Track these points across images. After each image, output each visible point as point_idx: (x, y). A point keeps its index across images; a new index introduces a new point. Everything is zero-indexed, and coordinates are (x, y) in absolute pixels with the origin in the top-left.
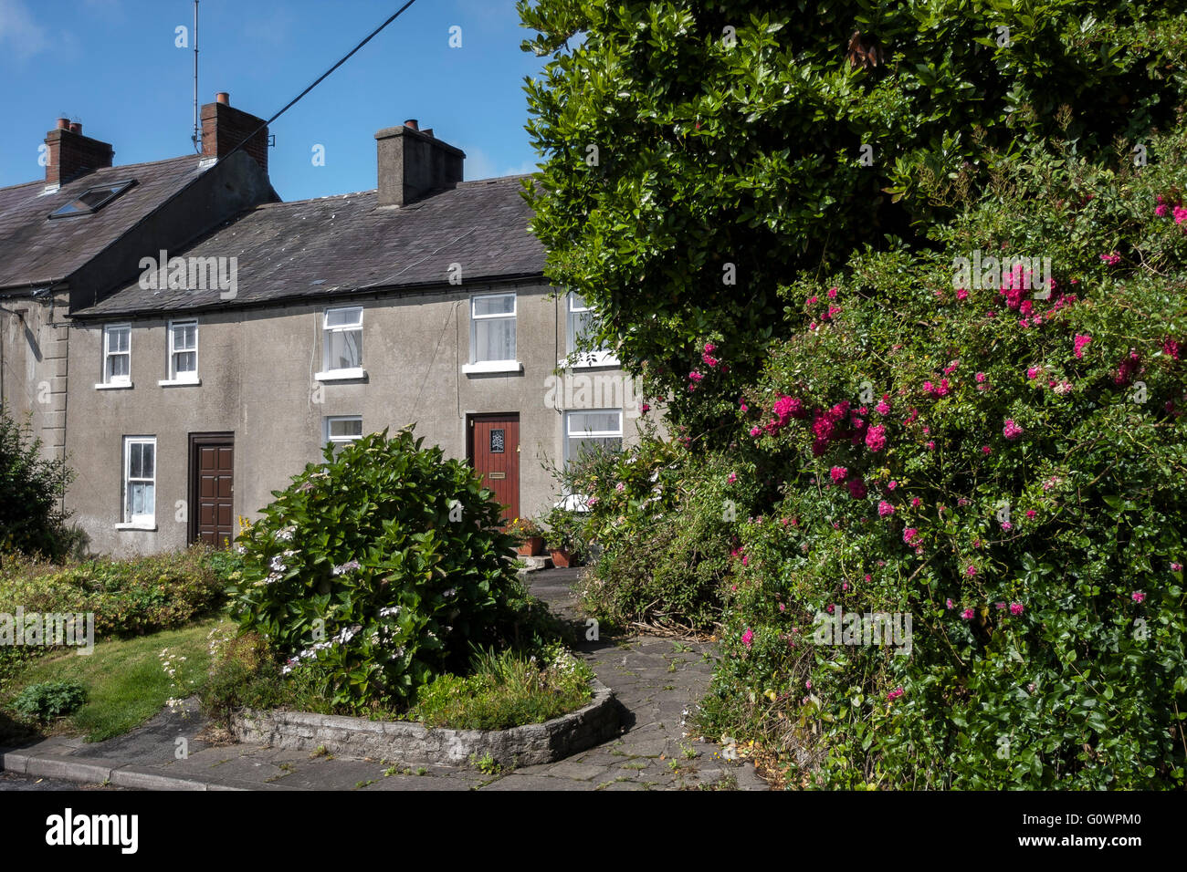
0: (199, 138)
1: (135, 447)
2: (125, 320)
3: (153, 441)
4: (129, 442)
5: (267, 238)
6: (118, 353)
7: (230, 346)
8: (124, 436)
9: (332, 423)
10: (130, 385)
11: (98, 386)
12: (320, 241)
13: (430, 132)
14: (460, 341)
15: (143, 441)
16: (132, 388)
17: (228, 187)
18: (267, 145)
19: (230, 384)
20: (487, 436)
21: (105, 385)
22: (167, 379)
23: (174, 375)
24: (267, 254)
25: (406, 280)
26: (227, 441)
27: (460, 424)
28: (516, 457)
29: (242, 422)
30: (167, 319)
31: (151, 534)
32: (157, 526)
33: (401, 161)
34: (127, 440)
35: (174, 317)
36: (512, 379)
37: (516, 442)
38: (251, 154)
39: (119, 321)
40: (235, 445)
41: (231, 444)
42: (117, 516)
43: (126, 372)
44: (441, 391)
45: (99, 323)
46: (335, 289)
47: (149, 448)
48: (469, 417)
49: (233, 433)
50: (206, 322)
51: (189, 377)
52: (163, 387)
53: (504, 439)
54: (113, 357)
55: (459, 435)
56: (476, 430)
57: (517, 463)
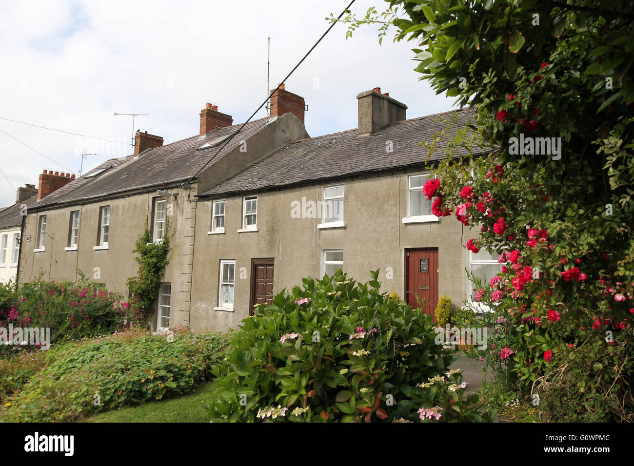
0: (269, 107)
1: (226, 266)
2: (223, 198)
3: (234, 262)
4: (223, 262)
5: (300, 154)
6: (219, 215)
7: (273, 210)
8: (220, 260)
9: (327, 253)
10: (224, 232)
11: (209, 233)
12: (326, 153)
13: (387, 94)
14: (401, 204)
15: (230, 262)
16: (224, 234)
17: (284, 131)
18: (304, 110)
19: (273, 231)
20: (417, 263)
21: (213, 232)
22: (242, 229)
23: (246, 226)
24: (298, 162)
25: (370, 168)
26: (271, 263)
27: (401, 254)
28: (436, 275)
29: (278, 252)
30: (243, 196)
31: (231, 314)
32: (234, 310)
33: (371, 109)
34: (222, 261)
35: (246, 195)
36: (433, 225)
37: (436, 266)
38: (296, 115)
39: (220, 198)
40: (275, 266)
41: (273, 265)
42: (215, 303)
43: (223, 226)
44: (389, 234)
45: (210, 199)
46: (328, 176)
47: (232, 266)
48: (407, 250)
49: (274, 258)
50: (262, 196)
51: (253, 228)
52: (240, 233)
53: (428, 264)
54: (217, 217)
55: (400, 262)
56: (410, 259)
57: (437, 280)
